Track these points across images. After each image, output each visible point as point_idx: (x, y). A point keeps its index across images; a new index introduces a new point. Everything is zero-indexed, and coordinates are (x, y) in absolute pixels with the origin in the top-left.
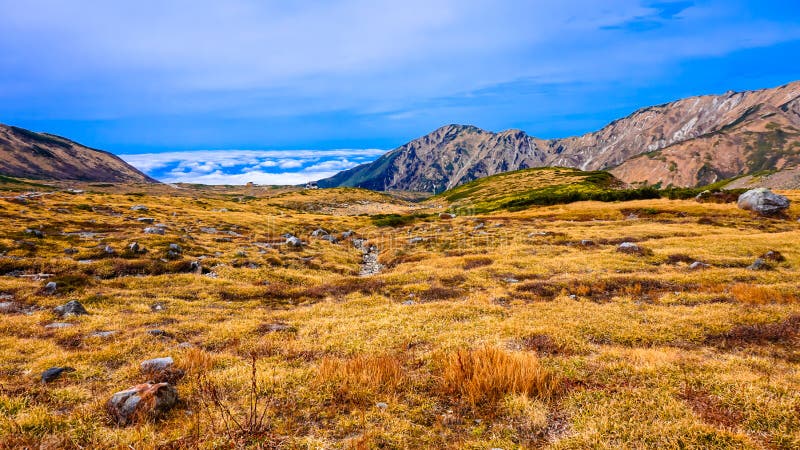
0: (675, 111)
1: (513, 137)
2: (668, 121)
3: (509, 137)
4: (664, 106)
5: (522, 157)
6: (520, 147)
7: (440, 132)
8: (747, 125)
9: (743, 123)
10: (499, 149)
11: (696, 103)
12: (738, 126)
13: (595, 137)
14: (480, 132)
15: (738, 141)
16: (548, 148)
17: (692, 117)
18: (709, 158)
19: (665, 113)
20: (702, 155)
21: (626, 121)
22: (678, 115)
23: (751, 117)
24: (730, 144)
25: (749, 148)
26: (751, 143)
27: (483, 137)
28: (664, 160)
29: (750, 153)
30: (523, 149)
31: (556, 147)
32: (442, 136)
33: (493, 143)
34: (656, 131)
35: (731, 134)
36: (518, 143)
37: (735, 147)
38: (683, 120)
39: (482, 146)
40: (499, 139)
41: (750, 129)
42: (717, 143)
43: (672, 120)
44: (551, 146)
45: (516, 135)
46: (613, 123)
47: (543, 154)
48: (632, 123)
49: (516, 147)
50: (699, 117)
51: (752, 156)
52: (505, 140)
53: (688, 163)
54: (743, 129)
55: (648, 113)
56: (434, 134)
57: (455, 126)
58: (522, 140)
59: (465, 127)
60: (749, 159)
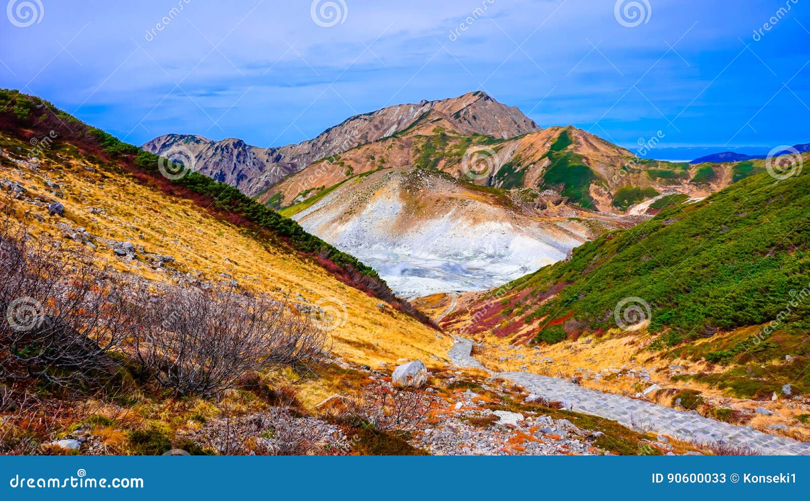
0: (379, 119)
1: (231, 146)
2: (373, 129)
3: (227, 147)
4: (371, 114)
5: (240, 167)
6: (237, 157)
7: (156, 143)
8: (418, 129)
9: (415, 127)
10: (217, 158)
11: (397, 111)
12: (410, 130)
13: (311, 145)
14: (198, 142)
15: (409, 144)
16: (266, 157)
17: (393, 124)
18: (383, 162)
19: (370, 121)
20: (377, 158)
21: (339, 129)
22: (382, 122)
23: (422, 122)
24: (402, 147)
25: (418, 151)
26: (420, 146)
27: (202, 147)
28: (342, 164)
29: (418, 155)
30: (242, 158)
31: (275, 155)
32: (158, 146)
33: (210, 153)
34: (361, 138)
35: (404, 138)
36: (236, 152)
37: (406, 150)
38: (386, 127)
39: (199, 157)
40: (217, 149)
41: (420, 133)
42: (391, 147)
43: (376, 127)
44: (270, 154)
45: (234, 144)
46: (328, 131)
47: (262, 163)
48: (344, 131)
49: (235, 157)
50: (399, 124)
51: (419, 158)
52: (222, 150)
53: (364, 166)
54: (414, 134)
55: (357, 120)
56: (148, 145)
57: (173, 136)
58: (240, 149)
59: (182, 137)
60: (416, 161)
